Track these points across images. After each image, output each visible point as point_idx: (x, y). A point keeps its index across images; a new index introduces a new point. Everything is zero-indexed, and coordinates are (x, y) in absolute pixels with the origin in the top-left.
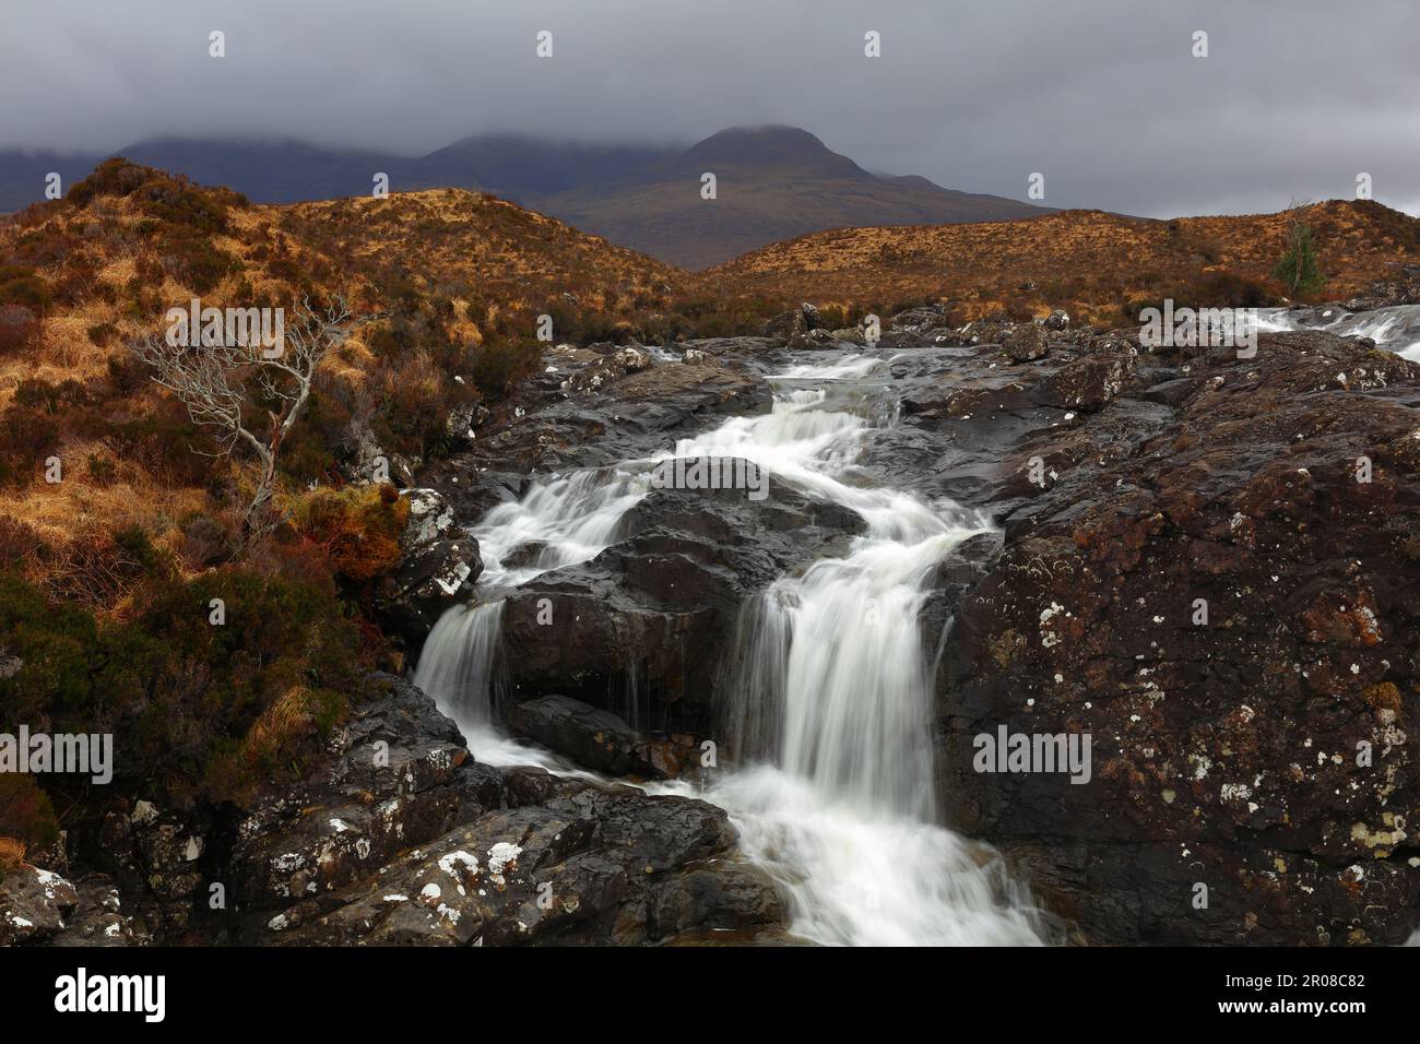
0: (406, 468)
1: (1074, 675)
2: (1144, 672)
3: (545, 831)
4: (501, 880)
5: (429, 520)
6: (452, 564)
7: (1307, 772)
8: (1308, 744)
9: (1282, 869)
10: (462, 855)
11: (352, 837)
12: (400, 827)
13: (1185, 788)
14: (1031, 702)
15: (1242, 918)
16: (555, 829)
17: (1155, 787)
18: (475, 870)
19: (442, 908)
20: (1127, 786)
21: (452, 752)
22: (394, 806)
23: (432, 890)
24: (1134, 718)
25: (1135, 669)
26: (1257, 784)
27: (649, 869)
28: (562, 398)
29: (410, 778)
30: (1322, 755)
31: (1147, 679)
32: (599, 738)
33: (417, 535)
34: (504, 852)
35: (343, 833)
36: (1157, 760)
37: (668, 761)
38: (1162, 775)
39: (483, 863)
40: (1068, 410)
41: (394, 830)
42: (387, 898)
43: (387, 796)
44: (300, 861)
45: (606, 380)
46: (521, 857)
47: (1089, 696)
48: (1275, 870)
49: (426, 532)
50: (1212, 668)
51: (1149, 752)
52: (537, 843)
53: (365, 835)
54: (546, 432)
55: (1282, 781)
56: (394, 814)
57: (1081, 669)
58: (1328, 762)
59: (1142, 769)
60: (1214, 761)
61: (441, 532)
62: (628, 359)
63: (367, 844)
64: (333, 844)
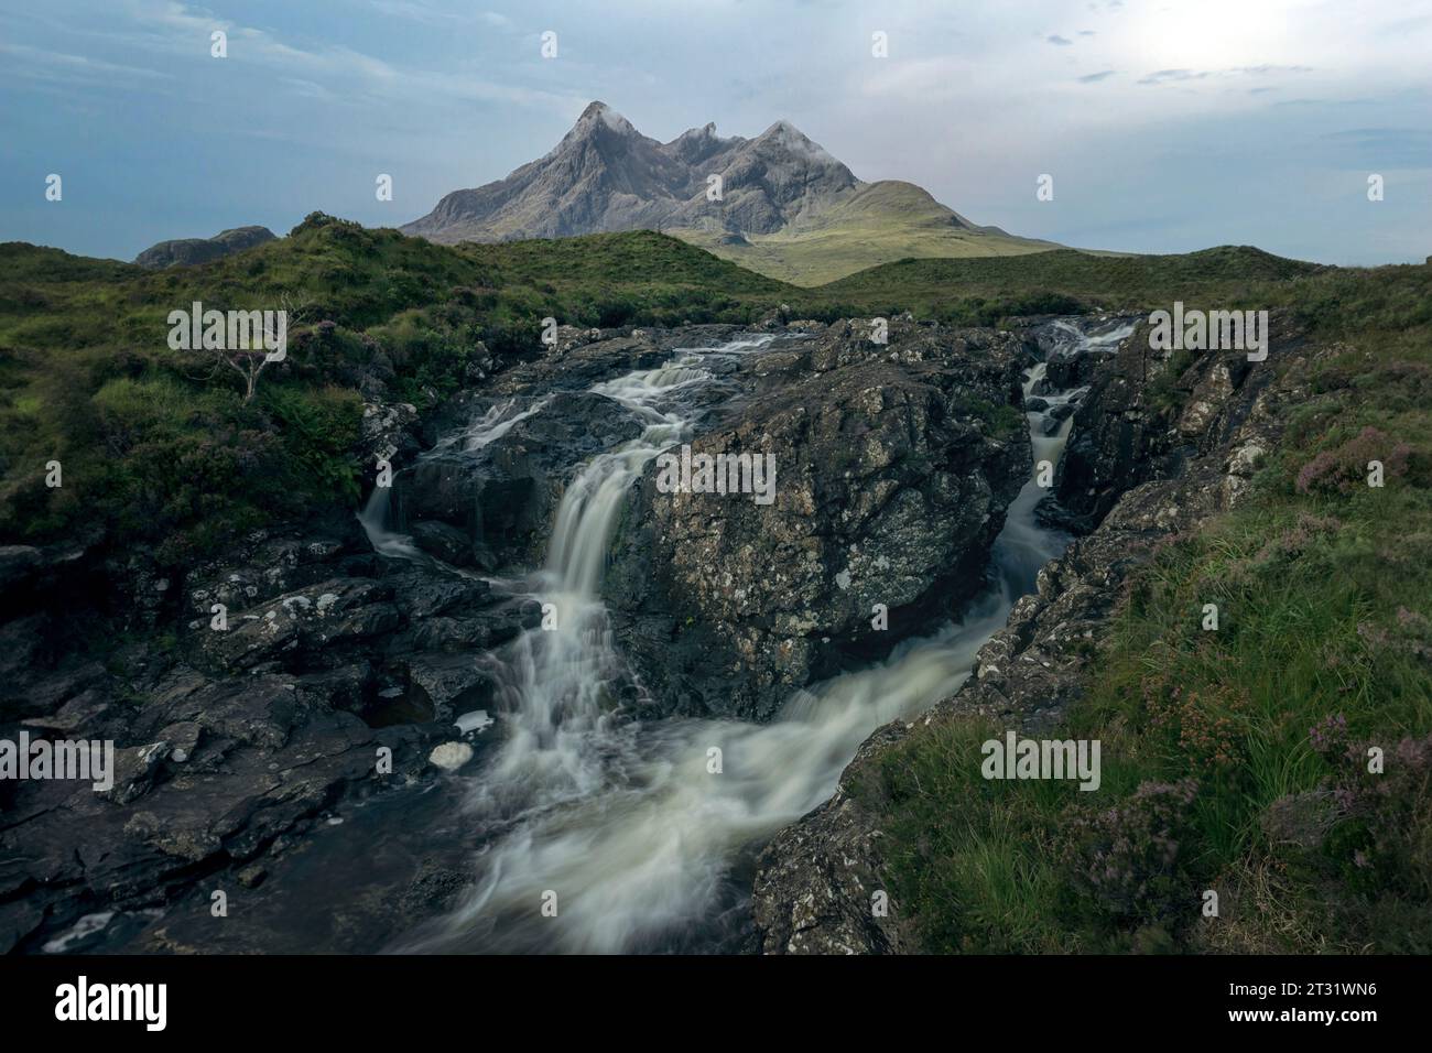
0: (431, 393)
1: (685, 523)
2: (715, 524)
3: (359, 590)
4: (323, 613)
5: (377, 420)
6: (385, 446)
7: (771, 585)
8: (773, 569)
9: (756, 639)
10: (301, 599)
11: (243, 585)
12: (282, 582)
13: (721, 590)
14: (664, 538)
15: (735, 663)
16: (364, 589)
17: (710, 590)
18: (307, 607)
19: (271, 624)
20: (698, 589)
21: (328, 546)
22: (278, 570)
23: (271, 615)
24: (707, 550)
25: (710, 523)
26: (749, 590)
27: (420, 614)
28: (547, 356)
29: (291, 557)
30: (778, 576)
31: (715, 528)
32: (449, 545)
33: (369, 429)
34: (328, 599)
35: (236, 582)
36: (713, 574)
37: (490, 560)
38: (714, 583)
39: (314, 603)
40: (818, 372)
41: (277, 584)
42: (246, 617)
43: (273, 565)
44: (207, 594)
45: (574, 346)
46: (337, 602)
47: (690, 536)
48: (752, 640)
49: (376, 426)
50: (742, 523)
51: (710, 569)
52: (351, 594)
53: (254, 585)
54: (517, 375)
55: (760, 589)
56: (277, 575)
57: (688, 520)
58: (780, 580)
59: (706, 579)
60: (734, 576)
61: (385, 429)
62: (591, 335)
63: (255, 589)
64: (228, 587)
